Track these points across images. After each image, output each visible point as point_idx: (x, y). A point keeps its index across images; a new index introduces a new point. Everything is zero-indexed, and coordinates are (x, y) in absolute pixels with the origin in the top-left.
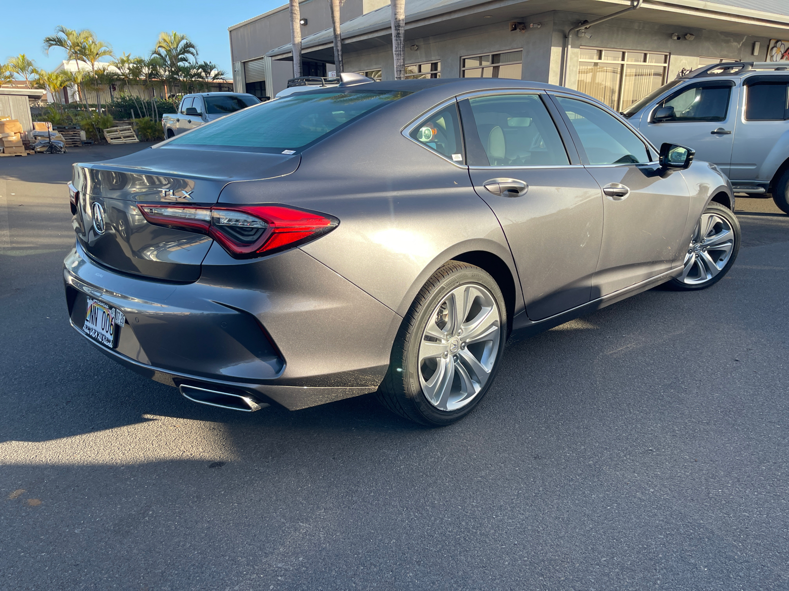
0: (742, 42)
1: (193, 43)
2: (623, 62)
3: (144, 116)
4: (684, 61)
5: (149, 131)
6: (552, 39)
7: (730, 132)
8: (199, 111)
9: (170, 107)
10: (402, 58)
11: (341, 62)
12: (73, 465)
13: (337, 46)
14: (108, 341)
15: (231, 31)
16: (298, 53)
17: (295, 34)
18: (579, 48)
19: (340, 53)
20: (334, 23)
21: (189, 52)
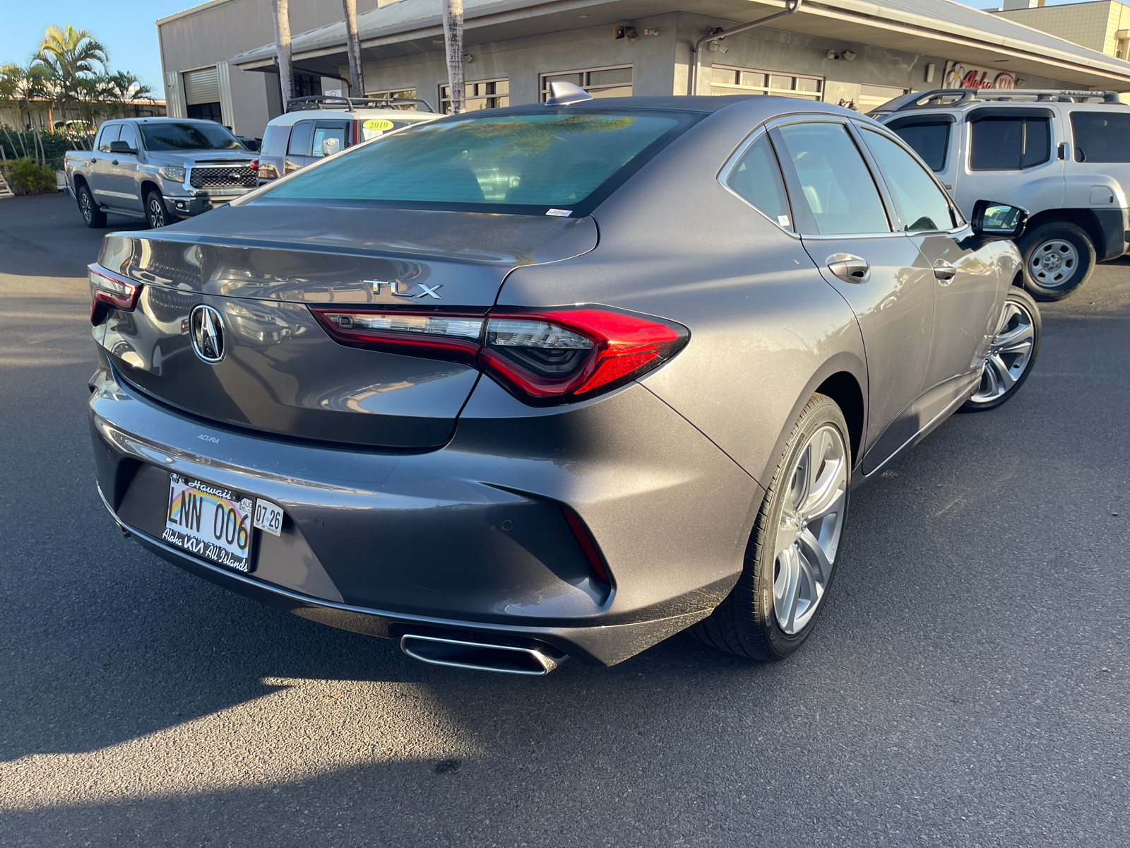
0: (913, 64)
1: (100, 42)
2: (766, 89)
3: (21, 155)
4: (842, 89)
5: (31, 178)
6: (675, 54)
7: (951, 186)
8: (132, 146)
9: (61, 142)
10: (461, 72)
11: (361, 76)
12: (178, 794)
13: (353, 51)
14: (239, 560)
15: (160, 26)
16: (287, 61)
17: (282, 31)
18: (710, 66)
19: (358, 62)
20: (347, 16)
21: (94, 56)
